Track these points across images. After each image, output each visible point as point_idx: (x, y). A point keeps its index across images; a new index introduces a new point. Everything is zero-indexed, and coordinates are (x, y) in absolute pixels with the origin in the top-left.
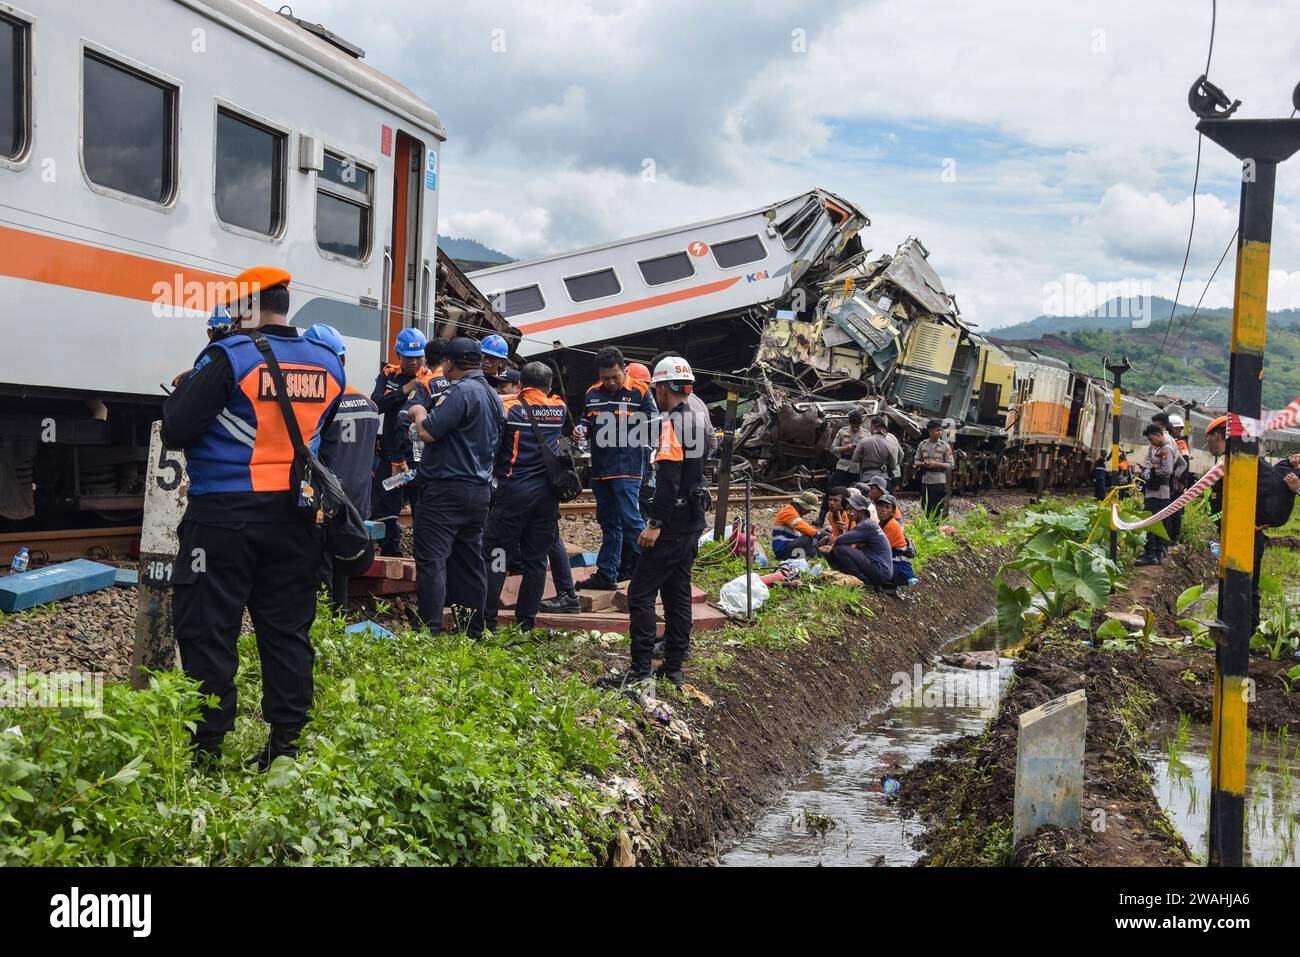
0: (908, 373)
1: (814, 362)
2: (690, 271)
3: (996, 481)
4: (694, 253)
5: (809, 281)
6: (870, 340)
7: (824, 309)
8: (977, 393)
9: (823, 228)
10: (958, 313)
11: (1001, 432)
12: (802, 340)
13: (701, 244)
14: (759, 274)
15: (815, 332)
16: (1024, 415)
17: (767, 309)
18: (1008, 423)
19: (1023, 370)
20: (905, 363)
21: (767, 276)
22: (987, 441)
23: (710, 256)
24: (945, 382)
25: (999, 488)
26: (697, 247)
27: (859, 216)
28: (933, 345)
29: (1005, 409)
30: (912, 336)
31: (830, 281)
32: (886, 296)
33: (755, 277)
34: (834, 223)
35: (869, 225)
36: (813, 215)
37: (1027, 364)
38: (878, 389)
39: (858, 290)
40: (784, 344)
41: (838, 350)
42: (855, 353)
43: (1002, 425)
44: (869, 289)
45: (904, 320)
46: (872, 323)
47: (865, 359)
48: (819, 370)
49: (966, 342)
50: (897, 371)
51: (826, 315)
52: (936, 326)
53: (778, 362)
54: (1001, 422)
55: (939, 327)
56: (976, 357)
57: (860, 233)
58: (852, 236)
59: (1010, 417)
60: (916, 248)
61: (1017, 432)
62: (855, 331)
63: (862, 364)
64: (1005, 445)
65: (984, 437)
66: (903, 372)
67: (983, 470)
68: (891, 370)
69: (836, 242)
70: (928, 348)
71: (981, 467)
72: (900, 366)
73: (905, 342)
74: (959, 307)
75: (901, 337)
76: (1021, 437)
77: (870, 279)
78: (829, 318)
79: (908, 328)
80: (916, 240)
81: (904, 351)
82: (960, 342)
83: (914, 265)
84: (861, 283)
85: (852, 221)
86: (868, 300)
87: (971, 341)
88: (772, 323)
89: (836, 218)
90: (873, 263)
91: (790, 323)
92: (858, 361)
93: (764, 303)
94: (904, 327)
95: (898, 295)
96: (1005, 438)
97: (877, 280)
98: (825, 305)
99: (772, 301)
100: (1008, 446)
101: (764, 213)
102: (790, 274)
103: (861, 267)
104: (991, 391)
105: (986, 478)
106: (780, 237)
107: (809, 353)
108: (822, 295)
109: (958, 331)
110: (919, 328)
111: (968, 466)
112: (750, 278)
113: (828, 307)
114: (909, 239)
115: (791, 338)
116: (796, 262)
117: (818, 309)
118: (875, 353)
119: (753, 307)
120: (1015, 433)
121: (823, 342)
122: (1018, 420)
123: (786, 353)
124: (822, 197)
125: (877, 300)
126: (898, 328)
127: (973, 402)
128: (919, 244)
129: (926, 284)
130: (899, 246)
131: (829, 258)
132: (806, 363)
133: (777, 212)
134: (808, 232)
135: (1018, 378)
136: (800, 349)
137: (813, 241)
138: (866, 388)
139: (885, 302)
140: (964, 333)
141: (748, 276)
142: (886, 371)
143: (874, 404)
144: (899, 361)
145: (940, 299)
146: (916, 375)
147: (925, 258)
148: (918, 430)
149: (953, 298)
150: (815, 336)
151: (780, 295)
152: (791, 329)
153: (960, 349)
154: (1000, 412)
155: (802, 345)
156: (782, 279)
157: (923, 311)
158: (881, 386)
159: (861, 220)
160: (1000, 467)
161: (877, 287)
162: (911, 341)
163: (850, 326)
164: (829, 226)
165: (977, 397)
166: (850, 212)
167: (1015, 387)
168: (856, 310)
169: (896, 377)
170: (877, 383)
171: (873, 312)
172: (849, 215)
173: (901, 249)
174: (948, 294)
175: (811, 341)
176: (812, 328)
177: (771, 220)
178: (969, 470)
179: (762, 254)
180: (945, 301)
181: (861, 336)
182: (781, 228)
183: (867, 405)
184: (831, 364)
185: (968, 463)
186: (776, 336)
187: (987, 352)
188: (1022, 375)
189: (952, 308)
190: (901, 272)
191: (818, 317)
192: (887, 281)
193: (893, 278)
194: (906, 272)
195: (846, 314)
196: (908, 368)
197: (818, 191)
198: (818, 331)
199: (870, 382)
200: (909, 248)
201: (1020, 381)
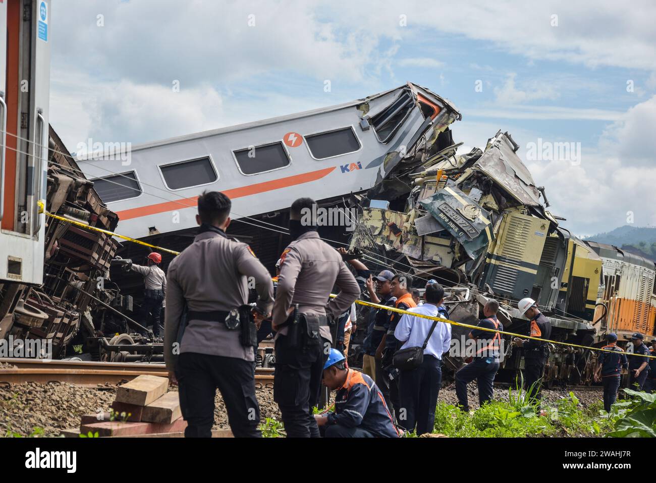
0: (498, 263)
1: (406, 250)
2: (286, 161)
3: (584, 376)
4: (289, 144)
5: (401, 172)
6: (461, 230)
7: (416, 199)
8: (566, 285)
9: (415, 121)
10: (547, 205)
11: (589, 325)
12: (394, 229)
13: (296, 135)
14: (353, 164)
15: (407, 221)
16: (611, 311)
17: (360, 199)
18: (595, 318)
19: (609, 267)
20: (495, 253)
21: (360, 167)
22: (575, 334)
23: (305, 147)
24: (535, 272)
25: (587, 384)
26: (292, 138)
27: (450, 110)
28: (524, 236)
29: (593, 303)
30: (502, 226)
31: (422, 173)
32: (477, 187)
33: (348, 168)
34: (426, 116)
35: (460, 119)
36: (405, 109)
37: (613, 260)
38: (469, 277)
39: (449, 181)
40: (377, 232)
41: (429, 239)
42: (447, 242)
43: (590, 318)
44: (461, 179)
45: (494, 211)
46: (463, 213)
47: (457, 249)
48: (411, 258)
49: (554, 235)
50: (488, 260)
51: (418, 205)
52: (525, 217)
53: (371, 249)
54: (589, 316)
55: (528, 218)
56: (565, 250)
57: (451, 127)
58: (443, 129)
59: (598, 312)
60: (506, 141)
61: (603, 328)
62: (447, 220)
63: (454, 253)
64: (593, 340)
65: (572, 330)
66: (493, 261)
67: (571, 364)
68: (482, 259)
69: (428, 135)
70: (517, 238)
71: (569, 361)
72: (490, 256)
73: (495, 231)
74: (548, 200)
75: (491, 228)
76: (608, 332)
77: (461, 171)
78: (420, 207)
79: (498, 219)
80: (506, 134)
81: (495, 241)
82: (548, 234)
83: (504, 158)
84: (452, 174)
85: (443, 115)
86: (460, 191)
87: (559, 233)
88: (365, 212)
89: (428, 111)
90: (464, 156)
91: (383, 212)
92: (449, 250)
93: (358, 193)
94: (495, 217)
95: (489, 186)
96: (593, 332)
97: (469, 171)
98: (417, 195)
99: (365, 191)
100: (596, 341)
101: (358, 106)
102: (382, 165)
103: (452, 159)
104: (578, 285)
105: (574, 372)
106: (373, 130)
107: (401, 242)
108: (414, 186)
109: (547, 223)
110: (509, 219)
111: (556, 359)
112: (344, 169)
113: (420, 197)
114: (499, 133)
115: (383, 227)
116: (388, 154)
117: (410, 200)
118: (466, 242)
119: (346, 196)
120: (602, 329)
121: (415, 231)
122: (605, 315)
123: (379, 241)
124: (414, 91)
125: (468, 192)
126: (488, 218)
127: (562, 294)
128: (509, 137)
129: (516, 176)
130: (490, 140)
131: (421, 150)
132: (399, 250)
133: (371, 105)
134: (401, 125)
135: (605, 274)
136: (393, 237)
137: (405, 134)
138: (457, 277)
139: (476, 192)
140: (553, 227)
141: (342, 167)
142: (477, 260)
143: (465, 291)
144: (489, 250)
145: (529, 190)
146: (506, 265)
147: (514, 151)
148: (509, 319)
149: (542, 190)
150: (408, 225)
151: (373, 185)
152: (384, 218)
153: (549, 241)
154: (588, 306)
155: (395, 234)
156: (376, 169)
157: (513, 202)
158: (471, 275)
159: (452, 114)
160: (588, 362)
161: (468, 179)
162: (501, 232)
163: (441, 215)
164: (421, 120)
165: (565, 289)
166: (442, 106)
167: (602, 283)
168: (448, 200)
169: (486, 267)
170: (468, 272)
171: (464, 202)
172: (441, 109)
173: (491, 142)
174: (537, 186)
175: (403, 229)
176: (405, 217)
177: (365, 113)
178: (557, 363)
179: (355, 145)
180: (535, 193)
181: (453, 226)
182: (375, 121)
183: (458, 293)
184: (423, 253)
185: (557, 356)
186: (368, 224)
187: (575, 246)
188: (608, 271)
189: (541, 201)
190: (492, 163)
191: (411, 207)
192: (478, 172)
193: (483, 169)
194: (497, 164)
195: (438, 204)
196: (498, 258)
197: (410, 85)
198: (411, 220)
199: (461, 271)
200: (499, 142)
201: (606, 277)
